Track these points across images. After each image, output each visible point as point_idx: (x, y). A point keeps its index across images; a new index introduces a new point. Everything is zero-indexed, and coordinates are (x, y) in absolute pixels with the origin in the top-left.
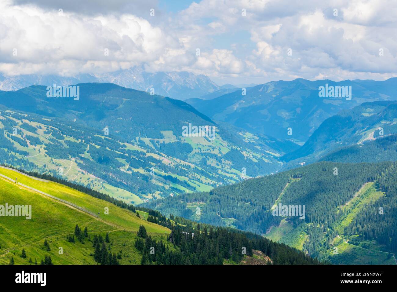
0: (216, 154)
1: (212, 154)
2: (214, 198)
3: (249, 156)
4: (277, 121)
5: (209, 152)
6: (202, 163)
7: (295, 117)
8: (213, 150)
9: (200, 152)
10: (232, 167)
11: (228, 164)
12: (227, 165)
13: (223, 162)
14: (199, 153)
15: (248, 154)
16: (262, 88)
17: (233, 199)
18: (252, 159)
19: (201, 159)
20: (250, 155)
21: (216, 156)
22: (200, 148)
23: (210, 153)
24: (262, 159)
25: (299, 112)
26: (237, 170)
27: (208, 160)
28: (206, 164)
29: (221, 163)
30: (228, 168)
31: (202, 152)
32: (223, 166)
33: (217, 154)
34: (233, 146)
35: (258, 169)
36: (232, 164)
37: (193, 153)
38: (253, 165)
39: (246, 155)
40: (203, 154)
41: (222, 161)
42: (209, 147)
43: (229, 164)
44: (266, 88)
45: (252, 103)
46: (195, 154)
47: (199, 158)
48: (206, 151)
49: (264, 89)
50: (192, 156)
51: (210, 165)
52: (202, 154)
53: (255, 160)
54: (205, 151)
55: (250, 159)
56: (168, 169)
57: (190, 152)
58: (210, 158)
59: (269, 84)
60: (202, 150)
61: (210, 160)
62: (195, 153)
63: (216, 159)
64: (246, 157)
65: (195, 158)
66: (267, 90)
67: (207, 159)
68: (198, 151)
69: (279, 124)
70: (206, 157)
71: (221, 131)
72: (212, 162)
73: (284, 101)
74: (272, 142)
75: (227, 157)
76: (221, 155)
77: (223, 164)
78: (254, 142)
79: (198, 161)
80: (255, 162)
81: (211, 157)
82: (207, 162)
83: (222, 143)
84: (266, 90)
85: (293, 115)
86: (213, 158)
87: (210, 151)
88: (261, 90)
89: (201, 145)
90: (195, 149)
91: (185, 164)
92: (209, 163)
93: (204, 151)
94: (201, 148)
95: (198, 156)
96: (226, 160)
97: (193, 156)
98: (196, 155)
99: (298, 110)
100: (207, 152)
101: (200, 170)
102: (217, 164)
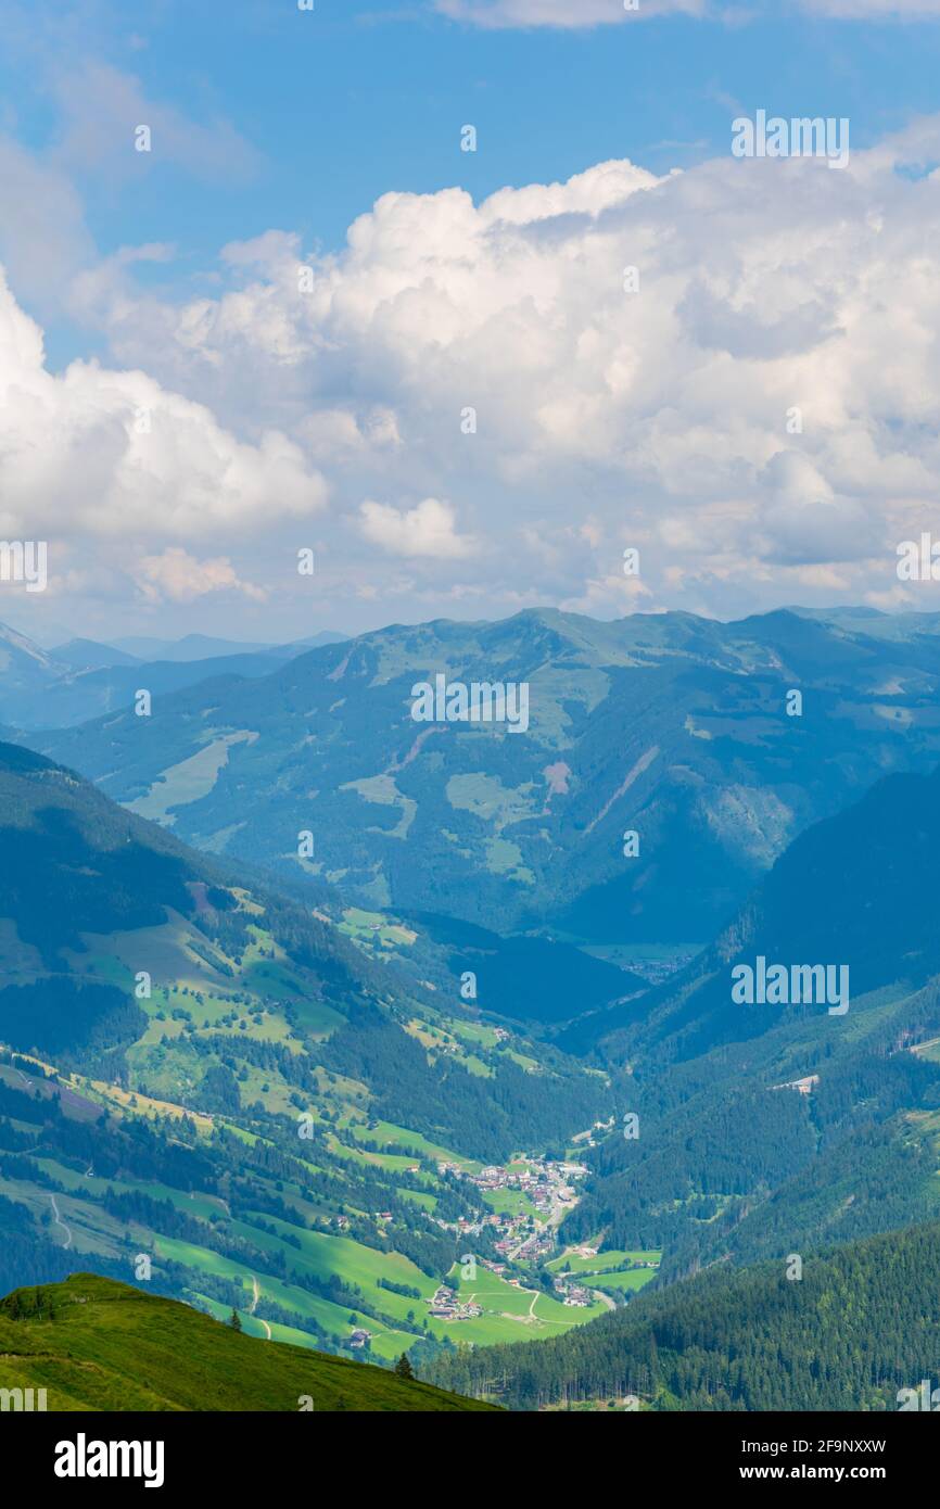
0: (278, 1044)
1: (255, 1043)
2: (703, 1372)
3: (442, 1044)
4: (454, 837)
5: (235, 1030)
6: (211, 1095)
7: (546, 812)
8: (258, 1021)
9: (187, 1035)
10: (377, 1114)
11: (354, 1096)
12: (349, 1100)
13: (324, 1086)
14: (182, 1038)
15: (434, 1035)
16: (344, 664)
17: (815, 1369)
18: (460, 1059)
19: (200, 1076)
20: (446, 1040)
21: (278, 1052)
22: (186, 1010)
23: (245, 1040)
24: (507, 1061)
25: (560, 786)
26: (407, 1127)
27: (243, 1078)
28: (236, 1105)
29: (316, 1093)
30: (360, 1118)
31: (204, 1034)
32: (332, 1113)
33: (285, 1043)
34: (352, 993)
35: (507, 1116)
36: (371, 1097)
37: (150, 1040)
38: (477, 1094)
39: (427, 1041)
40: (211, 1049)
41: (315, 1082)
42: (232, 1004)
43: (360, 1096)
44: (364, 663)
45: (302, 743)
46: (164, 1048)
47: (189, 1067)
48: (217, 1026)
49: (355, 665)
50: (150, 1057)
51: (260, 1106)
52: (202, 1047)
53: (478, 1068)
54: (212, 1031)
55: (453, 1062)
56: (113, 1155)
57: (136, 1036)
58: (249, 1066)
59: (380, 640)
60: (197, 1021)
61: (250, 1076)
62: (164, 1041)
63: (283, 1072)
64: (432, 1052)
65: (166, 1068)
66: (374, 671)
67: (236, 1074)
68: (174, 1028)
69: (467, 853)
70: (231, 1064)
71: (276, 911)
72: (265, 1089)
73: (478, 730)
74: (483, 953)
75: (336, 1059)
76: (305, 1048)
77: (328, 1095)
78: (398, 961)
79: (187, 1085)
80: (481, 1078)
81: (253, 1064)
82: (236, 1088)
83: (296, 979)
84: (364, 672)
85: (533, 802)
86: (262, 1066)
87: (243, 1026)
88: (337, 675)
89: (185, 993)
90: (160, 1017)
91: (162, 1115)
92: (249, 1094)
93: (207, 1025)
94: (193, 1012)
95: (184, 1059)
96: (339, 1078)
97: (157, 1059)
98: (171, 1054)
99: (558, 777)
100: (224, 1031)
101: (252, 1144)
102: (295, 1100)
